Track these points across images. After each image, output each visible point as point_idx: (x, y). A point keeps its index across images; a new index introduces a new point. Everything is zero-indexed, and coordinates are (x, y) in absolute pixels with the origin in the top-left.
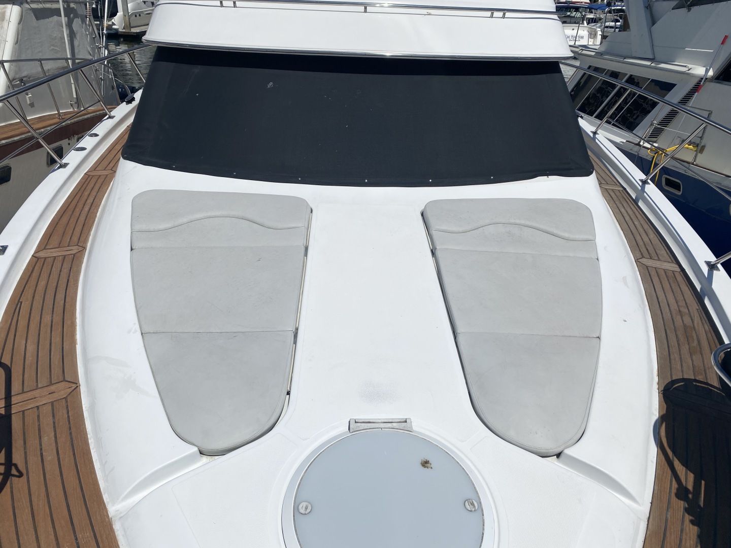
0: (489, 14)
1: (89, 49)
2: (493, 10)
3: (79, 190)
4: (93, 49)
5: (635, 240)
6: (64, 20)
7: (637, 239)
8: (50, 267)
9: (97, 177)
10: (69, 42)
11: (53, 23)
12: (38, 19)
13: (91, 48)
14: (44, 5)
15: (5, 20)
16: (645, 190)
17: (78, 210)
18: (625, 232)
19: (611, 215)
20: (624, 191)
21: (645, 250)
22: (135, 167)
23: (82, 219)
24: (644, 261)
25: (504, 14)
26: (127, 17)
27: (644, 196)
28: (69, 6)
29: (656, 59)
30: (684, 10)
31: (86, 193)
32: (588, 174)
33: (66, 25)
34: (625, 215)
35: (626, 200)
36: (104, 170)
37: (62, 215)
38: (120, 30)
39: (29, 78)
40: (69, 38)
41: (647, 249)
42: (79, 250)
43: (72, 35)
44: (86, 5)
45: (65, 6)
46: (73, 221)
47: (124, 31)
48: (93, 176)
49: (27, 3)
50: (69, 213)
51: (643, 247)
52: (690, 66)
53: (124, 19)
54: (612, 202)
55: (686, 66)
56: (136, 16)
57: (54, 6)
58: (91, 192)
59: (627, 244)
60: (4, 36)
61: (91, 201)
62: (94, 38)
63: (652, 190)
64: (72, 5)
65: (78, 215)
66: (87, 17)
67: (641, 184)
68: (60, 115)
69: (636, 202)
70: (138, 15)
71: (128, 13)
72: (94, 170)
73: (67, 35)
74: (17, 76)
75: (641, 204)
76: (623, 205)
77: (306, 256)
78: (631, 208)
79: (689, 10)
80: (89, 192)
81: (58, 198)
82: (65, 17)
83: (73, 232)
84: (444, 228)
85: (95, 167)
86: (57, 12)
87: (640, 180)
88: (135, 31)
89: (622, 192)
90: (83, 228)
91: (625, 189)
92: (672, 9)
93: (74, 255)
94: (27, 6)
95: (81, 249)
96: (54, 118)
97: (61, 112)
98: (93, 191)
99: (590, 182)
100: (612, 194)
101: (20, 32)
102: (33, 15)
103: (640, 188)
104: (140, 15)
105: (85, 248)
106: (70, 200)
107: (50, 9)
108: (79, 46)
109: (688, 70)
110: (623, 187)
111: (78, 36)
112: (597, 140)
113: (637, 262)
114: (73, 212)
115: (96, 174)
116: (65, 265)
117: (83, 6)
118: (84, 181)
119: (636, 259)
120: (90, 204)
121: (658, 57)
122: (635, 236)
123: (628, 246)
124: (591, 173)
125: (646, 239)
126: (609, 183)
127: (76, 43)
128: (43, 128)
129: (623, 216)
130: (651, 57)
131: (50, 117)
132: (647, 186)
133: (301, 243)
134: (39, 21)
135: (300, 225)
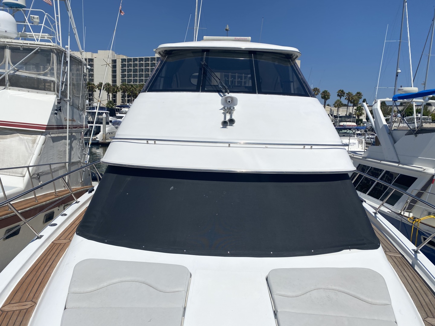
0: (302, 147)
1: (79, 155)
2: (304, 145)
3: (45, 255)
4: (81, 156)
5: (420, 301)
6: (68, 141)
7: (420, 300)
8: (8, 320)
9: (59, 245)
10: (69, 152)
11: (62, 144)
12: (53, 142)
13: (81, 155)
14: (58, 135)
15: (36, 143)
16: (418, 258)
17: (40, 271)
18: (410, 293)
19: (397, 278)
20: (403, 257)
21: (428, 309)
22: (82, 240)
23: (41, 278)
24: (429, 320)
25: (312, 147)
26: (105, 135)
27: (418, 262)
28: (72, 134)
29: (400, 162)
30: (413, 136)
31: (49, 257)
32: (376, 247)
33: (69, 144)
34: (408, 278)
35: (405, 265)
36: (65, 239)
37: (29, 275)
38: (100, 141)
39: (43, 173)
40: (69, 151)
41: (430, 309)
42: (32, 305)
43: (71, 149)
44: (81, 133)
45: (70, 135)
46: (35, 279)
47: (102, 141)
48: (57, 244)
49: (50, 134)
50: (34, 273)
51: (426, 306)
52: (425, 168)
53: (103, 136)
54: (396, 267)
55: (421, 168)
56: (110, 134)
57: (64, 135)
58: (52, 256)
59: (414, 304)
60: (33, 152)
61: (51, 264)
62: (83, 150)
63: (422, 258)
64: (74, 134)
65: (38, 276)
66: (81, 139)
67: (413, 253)
68: (56, 194)
69: (412, 266)
70: (111, 133)
71: (106, 132)
72: (59, 239)
73: (68, 149)
74: (36, 173)
75: (416, 268)
76: (404, 269)
77: (184, 317)
78: (411, 272)
79: (416, 136)
80: (51, 256)
81: (30, 261)
82: (69, 140)
83: (32, 289)
84: (283, 293)
85: (59, 238)
86: (65, 138)
87: (412, 249)
88: (108, 141)
89: (401, 259)
90: (39, 286)
91: (403, 256)
92: (405, 135)
93: (27, 309)
94: (49, 136)
95: (33, 304)
96: (52, 195)
97: (57, 191)
98: (54, 256)
99: (379, 253)
100: (395, 260)
101: (42, 149)
102: (51, 140)
103: (414, 256)
104: (112, 133)
105: (36, 303)
106: (37, 263)
107: (62, 136)
108: (74, 154)
109: (424, 170)
110: (402, 254)
111: (74, 150)
112: (378, 219)
113: (425, 321)
114: (37, 272)
115: (59, 242)
116: (19, 318)
117: (80, 134)
118: (50, 248)
119: (423, 319)
120: (49, 266)
121: (401, 161)
122: (418, 297)
123: (415, 306)
124: (379, 246)
125: (427, 300)
126: (391, 251)
127: (73, 153)
128: (44, 202)
129: (406, 279)
130: (397, 161)
131: (51, 194)
132: (418, 254)
133: (181, 306)
134: (54, 143)
135: (181, 289)
